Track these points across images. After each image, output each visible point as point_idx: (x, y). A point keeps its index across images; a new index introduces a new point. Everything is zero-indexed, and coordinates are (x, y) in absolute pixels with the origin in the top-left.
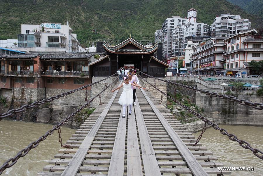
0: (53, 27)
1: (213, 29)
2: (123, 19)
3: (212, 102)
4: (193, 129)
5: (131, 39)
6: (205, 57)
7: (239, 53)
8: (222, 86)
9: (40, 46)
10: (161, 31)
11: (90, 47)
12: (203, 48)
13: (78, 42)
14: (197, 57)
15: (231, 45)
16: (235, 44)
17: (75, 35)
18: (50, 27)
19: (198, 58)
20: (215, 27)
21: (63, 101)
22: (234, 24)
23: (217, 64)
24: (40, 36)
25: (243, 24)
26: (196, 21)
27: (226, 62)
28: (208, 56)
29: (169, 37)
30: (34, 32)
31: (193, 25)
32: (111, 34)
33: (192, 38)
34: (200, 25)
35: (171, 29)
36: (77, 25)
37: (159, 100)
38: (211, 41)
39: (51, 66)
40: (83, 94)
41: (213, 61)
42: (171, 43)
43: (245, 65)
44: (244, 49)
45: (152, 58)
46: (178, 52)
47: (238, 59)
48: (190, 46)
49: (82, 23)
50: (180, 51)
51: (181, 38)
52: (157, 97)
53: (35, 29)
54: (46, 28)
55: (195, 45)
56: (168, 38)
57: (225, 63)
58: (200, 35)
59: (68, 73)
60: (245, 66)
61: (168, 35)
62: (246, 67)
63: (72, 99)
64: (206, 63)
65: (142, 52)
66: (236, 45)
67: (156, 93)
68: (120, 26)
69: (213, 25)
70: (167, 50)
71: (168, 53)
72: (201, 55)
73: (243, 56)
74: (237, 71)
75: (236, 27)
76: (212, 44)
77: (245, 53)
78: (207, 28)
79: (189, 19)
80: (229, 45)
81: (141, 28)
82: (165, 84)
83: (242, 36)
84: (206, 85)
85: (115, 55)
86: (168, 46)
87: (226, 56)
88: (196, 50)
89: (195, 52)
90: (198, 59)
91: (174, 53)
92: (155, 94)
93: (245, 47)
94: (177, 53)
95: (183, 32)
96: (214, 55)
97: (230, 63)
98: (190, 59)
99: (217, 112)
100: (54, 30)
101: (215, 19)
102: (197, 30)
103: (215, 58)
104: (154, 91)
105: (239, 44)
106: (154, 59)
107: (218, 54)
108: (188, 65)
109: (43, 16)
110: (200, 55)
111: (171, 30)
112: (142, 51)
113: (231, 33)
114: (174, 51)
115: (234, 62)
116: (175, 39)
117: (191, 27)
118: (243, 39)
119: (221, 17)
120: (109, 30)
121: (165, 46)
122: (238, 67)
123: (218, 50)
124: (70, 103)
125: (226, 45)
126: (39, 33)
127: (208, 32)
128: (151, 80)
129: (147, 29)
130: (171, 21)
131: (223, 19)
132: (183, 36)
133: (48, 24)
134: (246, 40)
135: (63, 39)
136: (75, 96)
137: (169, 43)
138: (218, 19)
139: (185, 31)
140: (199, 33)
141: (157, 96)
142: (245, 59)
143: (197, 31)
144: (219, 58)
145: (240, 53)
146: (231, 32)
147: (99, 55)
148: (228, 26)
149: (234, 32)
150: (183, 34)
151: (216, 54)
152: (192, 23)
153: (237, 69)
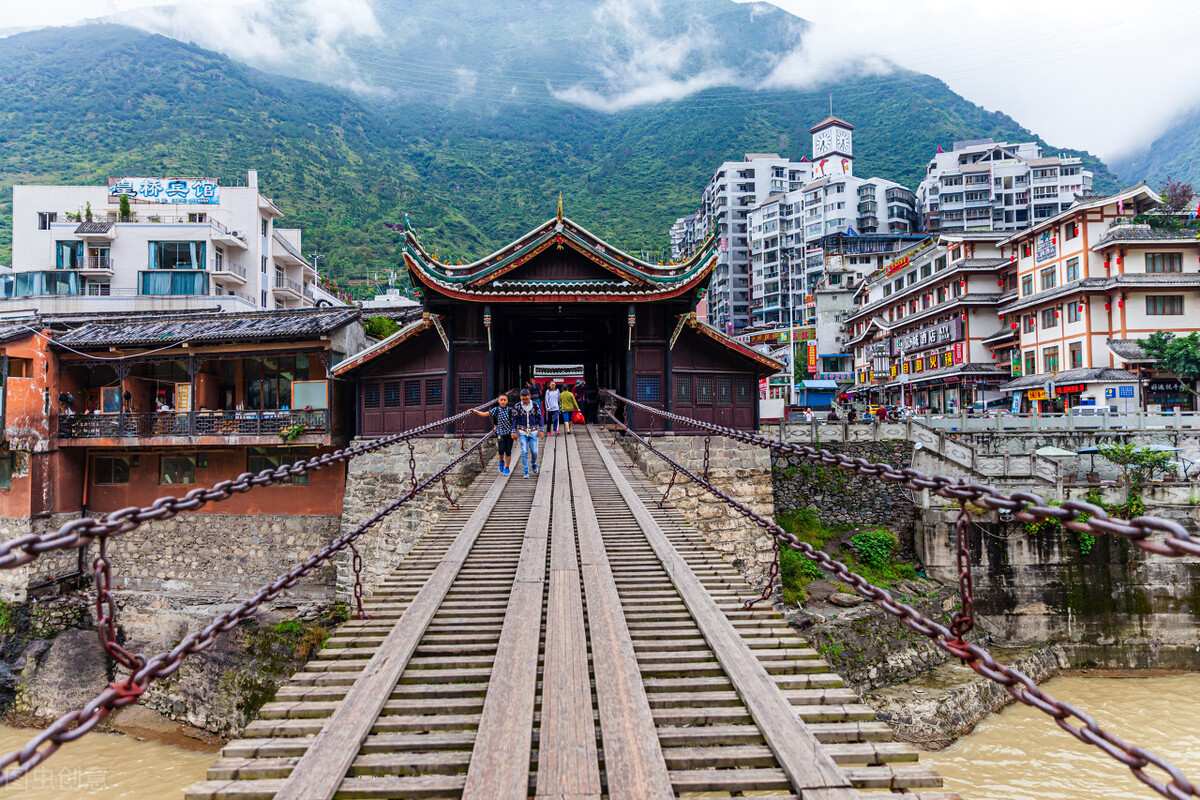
0: (177, 197)
1: (928, 202)
2: (528, 179)
3: (1009, 549)
4: (939, 720)
5: (564, 222)
6: (912, 327)
7: (1083, 297)
8: (1048, 465)
9: (106, 290)
10: (700, 220)
11: (377, 297)
12: (899, 283)
13: (306, 270)
14: (874, 325)
15: (1037, 264)
16: (1061, 259)
17: (293, 237)
18: (163, 196)
19: (878, 330)
20: (937, 197)
21: (184, 585)
22: (1019, 179)
23: (977, 353)
24: (109, 242)
25: (1061, 180)
26: (849, 172)
27: (1018, 346)
28: (926, 322)
29: (734, 245)
30: (78, 219)
31: (840, 187)
32: (475, 240)
33: (845, 243)
34: (873, 187)
35: (744, 208)
36: (325, 203)
37: (733, 558)
38: (939, 248)
39: (118, 384)
40: (299, 542)
41: (957, 341)
42: (744, 269)
43: (1122, 354)
44: (1105, 280)
45: (687, 326)
46: (779, 306)
47: (1080, 326)
48: (835, 278)
49: (346, 195)
50: (790, 304)
51: (792, 244)
52: (726, 542)
53: (86, 207)
54: (145, 202)
55: (860, 275)
56: (730, 249)
57: (1012, 348)
58: (874, 229)
59: (210, 420)
60: (1119, 362)
61: (731, 235)
62: (1127, 367)
63: (240, 571)
64: (920, 351)
65: (627, 289)
66: (1064, 262)
67: (717, 519)
68: (515, 206)
69: (926, 184)
70: (731, 303)
71: (733, 317)
72: (891, 316)
73: (1107, 312)
74: (1084, 387)
75: (1029, 191)
76: (942, 262)
77: (1111, 296)
78: (901, 200)
79: (822, 165)
80: (1025, 265)
81: (608, 213)
82: (762, 469)
83: (1089, 217)
84: (967, 463)
85: (477, 308)
86: (735, 286)
87: (1017, 315)
88: (867, 297)
89: (864, 307)
90: (880, 335)
91: (760, 316)
92: (713, 527)
93: (1109, 272)
94: (777, 312)
95: (797, 220)
96: (956, 316)
97: (1041, 348)
98: (837, 339)
99: (1043, 607)
100: (184, 210)
101: (932, 161)
102: (859, 207)
103: (963, 328)
104: (706, 510)
105: (1081, 257)
106: (696, 329)
107: (976, 309)
108: (833, 363)
109: (164, 167)
110: (886, 315)
111: (744, 214)
112: (625, 284)
113: (1008, 220)
114: (763, 303)
115: (1059, 344)
116: (763, 250)
117: (833, 197)
118: (1098, 233)
119: (956, 154)
120: (466, 222)
121: (720, 284)
122: (1085, 364)
123: (978, 289)
124: (225, 598)
125: (1015, 265)
126: (104, 227)
127: (908, 218)
128: (685, 450)
129: (632, 216)
130: (743, 174)
131: (964, 162)
132: (798, 238)
133: (153, 180)
134: (1114, 239)
135: (230, 251)
136: (252, 553)
137: (739, 269)
138: (947, 163)
139: (804, 214)
140: (870, 223)
141: (725, 536)
142: (1117, 326)
143: (858, 215)
144: (981, 328)
145: (1088, 298)
146: (1008, 217)
147: (396, 319)
148: (994, 190)
149: (1022, 215)
150: (798, 230)
151: (967, 307)
152: (834, 180)
153: (1081, 373)
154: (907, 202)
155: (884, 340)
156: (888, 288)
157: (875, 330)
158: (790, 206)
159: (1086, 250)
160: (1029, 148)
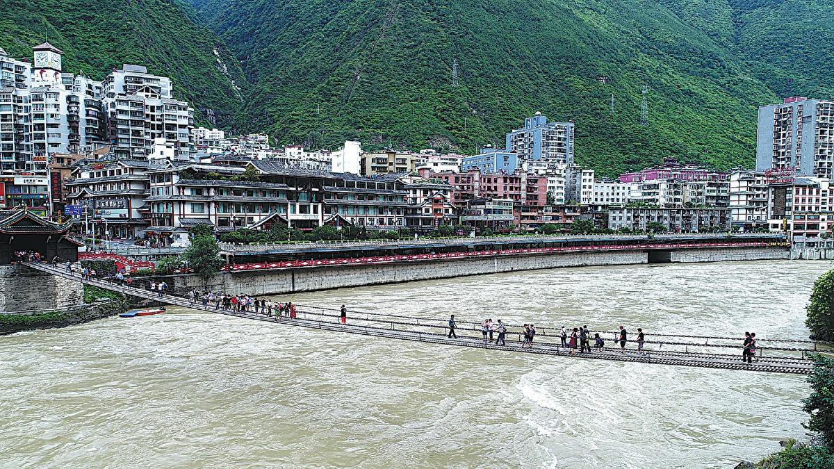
1: (109, 111)
6: (105, 197)
12: (98, 174)
14: (84, 191)
15: (157, 184)
16: (164, 185)
19: (86, 193)
20: (114, 110)
23: (135, 215)
25: (178, 112)
28: (112, 197)
31: (56, 94)
34: (77, 97)
41: (126, 208)
43: (183, 223)
46: (14, 160)
51: (22, 122)
57: (148, 214)
58: (78, 122)
62: (184, 227)
72: (94, 189)
73: (179, 207)
74: (171, 233)
75: (163, 115)
76: (119, 171)
77: (180, 202)
78: (94, 107)
79: (41, 73)
83: (173, 173)
87: (150, 202)
88: (80, 175)
89: (78, 179)
90: (88, 196)
93: (180, 193)
94: (12, 163)
95: (26, 107)
96: (125, 198)
103: (128, 203)
107: (134, 196)
110: (91, 188)
113: (153, 129)
117: (51, 101)
118: (176, 179)
123: (134, 188)
125: (149, 181)
127: (98, 118)
132: (27, 119)
134: (181, 183)
139: (31, 105)
140: (75, 118)
142: (182, 213)
143: (67, 113)
144: (136, 204)
148: (145, 112)
150: (27, 114)
151: (130, 195)
152: (51, 90)
153: (170, 228)
154: (99, 109)
155: (90, 200)
156: (92, 175)
158: (19, 98)
159: (172, 185)
160: (165, 83)
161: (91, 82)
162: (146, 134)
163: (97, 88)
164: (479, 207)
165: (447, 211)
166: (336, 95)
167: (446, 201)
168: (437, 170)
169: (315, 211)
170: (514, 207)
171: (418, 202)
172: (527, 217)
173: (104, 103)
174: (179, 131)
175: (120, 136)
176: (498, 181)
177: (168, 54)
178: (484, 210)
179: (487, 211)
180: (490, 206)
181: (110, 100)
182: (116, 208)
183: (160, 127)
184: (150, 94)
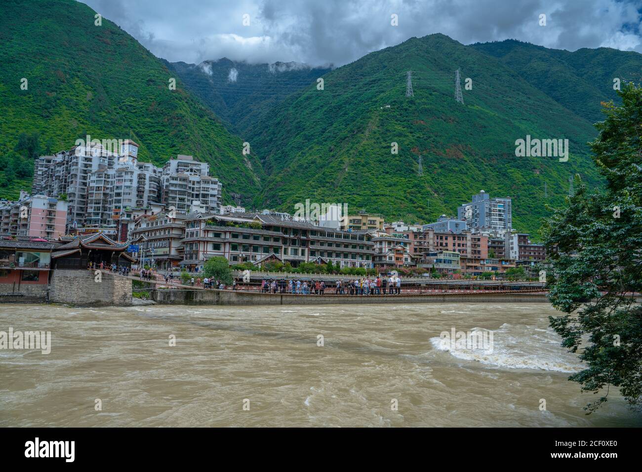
1: (166, 186)
6: (155, 240)
12: (152, 224)
14: (142, 236)
15: (190, 230)
16: (195, 230)
19: (143, 238)
20: (168, 183)
22: (199, 182)
23: (173, 252)
25: (211, 186)
26: (136, 166)
28: (160, 239)
29: (80, 185)
31: (132, 173)
34: (144, 174)
35: (86, 169)
38: (165, 217)
41: (168, 247)
42: (84, 197)
44: (204, 238)
45: (123, 254)
46: (100, 218)
48: (129, 215)
50: (105, 217)
51: (108, 192)
56: (78, 186)
57: (182, 252)
58: (143, 192)
60: (205, 259)
61: (79, 180)
64: (156, 248)
74: (196, 265)
75: (200, 187)
76: (166, 221)
77: (205, 242)
78: (155, 182)
79: (124, 159)
85: (88, 249)
86: (78, 204)
87: (184, 243)
89: (139, 229)
90: (144, 240)
91: (90, 220)
93: (205, 235)
94: (98, 220)
95: (112, 182)
96: (168, 240)
97: (189, 253)
102: (138, 182)
103: (170, 243)
107: (174, 238)
110: (147, 234)
111: (86, 172)
113: (193, 196)
114: (92, 215)
116: (94, 191)
117: (128, 177)
119: (177, 161)
121: (70, 201)
123: (175, 233)
125: (185, 227)
127: (157, 189)
132: (112, 190)
137: (81, 197)
139: (115, 180)
140: (142, 189)
142: (205, 250)
143: (137, 185)
144: (175, 244)
145: (200, 242)
148: (189, 185)
150: (112, 186)
151: (171, 238)
152: (129, 170)
153: (197, 262)
154: (157, 182)
155: (145, 243)
156: (148, 224)
157: (142, 238)
158: (108, 175)
159: (200, 229)
160: (204, 167)
161: (155, 168)
162: (188, 200)
163: (159, 172)
164: (432, 257)
165: (406, 259)
166: (329, 183)
167: (406, 252)
168: (400, 229)
169: (303, 254)
170: (461, 259)
171: (383, 251)
172: (471, 267)
173: (161, 179)
174: (210, 199)
175: (170, 202)
176: (448, 238)
177: (211, 155)
178: (437, 259)
179: (439, 261)
180: (441, 257)
181: (166, 177)
182: (162, 247)
183: (197, 196)
184: (193, 173)
